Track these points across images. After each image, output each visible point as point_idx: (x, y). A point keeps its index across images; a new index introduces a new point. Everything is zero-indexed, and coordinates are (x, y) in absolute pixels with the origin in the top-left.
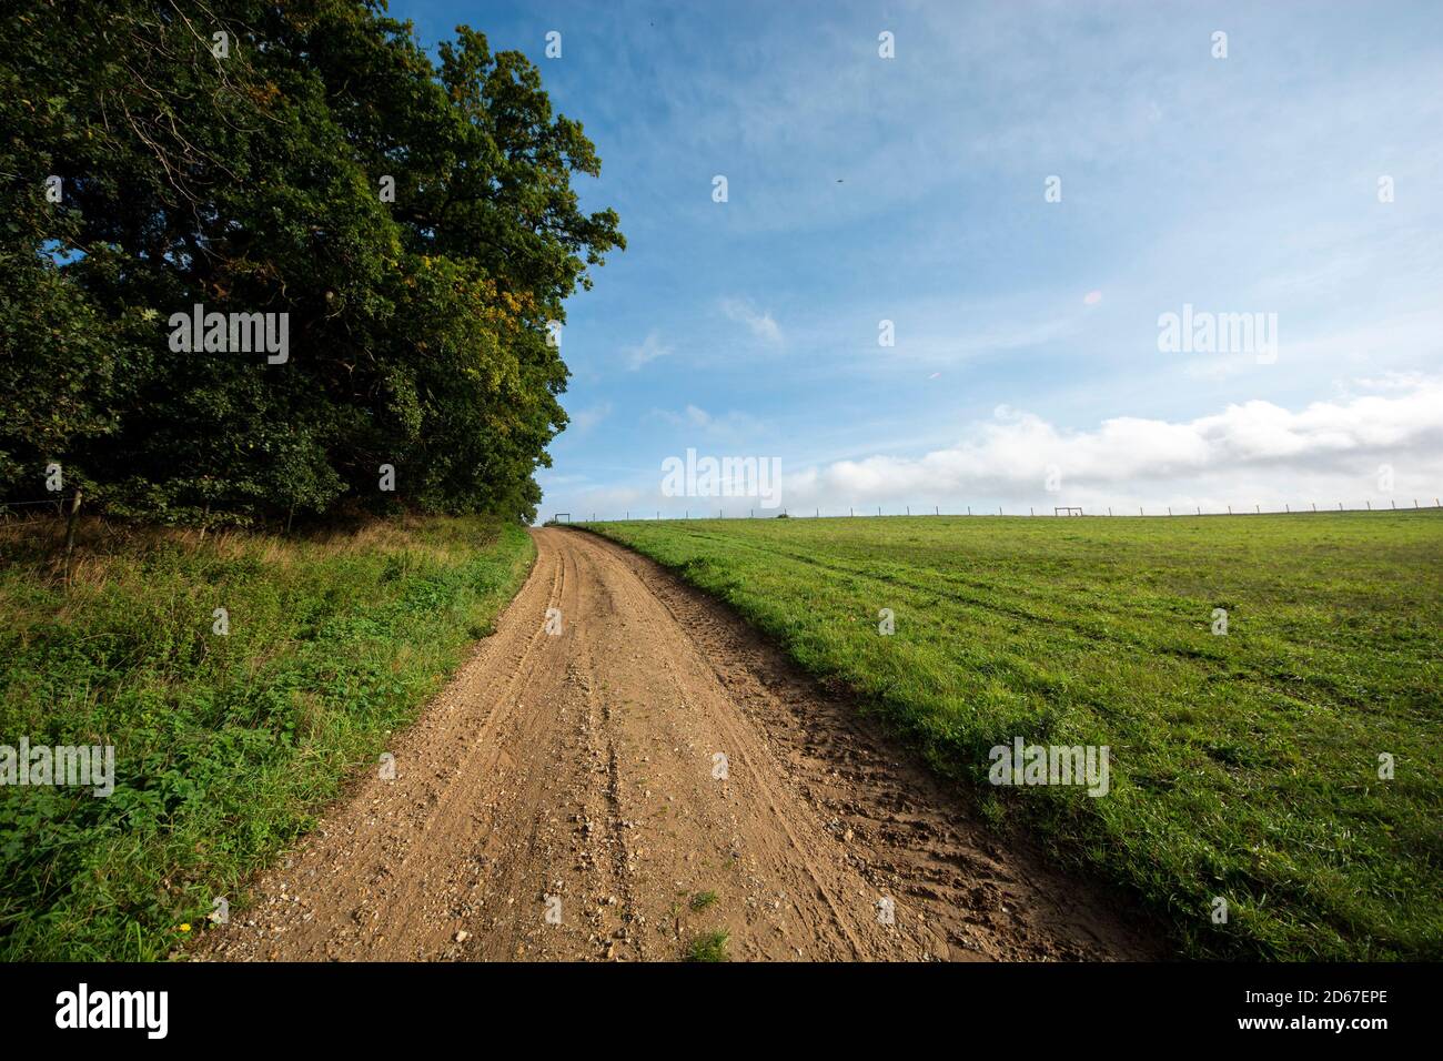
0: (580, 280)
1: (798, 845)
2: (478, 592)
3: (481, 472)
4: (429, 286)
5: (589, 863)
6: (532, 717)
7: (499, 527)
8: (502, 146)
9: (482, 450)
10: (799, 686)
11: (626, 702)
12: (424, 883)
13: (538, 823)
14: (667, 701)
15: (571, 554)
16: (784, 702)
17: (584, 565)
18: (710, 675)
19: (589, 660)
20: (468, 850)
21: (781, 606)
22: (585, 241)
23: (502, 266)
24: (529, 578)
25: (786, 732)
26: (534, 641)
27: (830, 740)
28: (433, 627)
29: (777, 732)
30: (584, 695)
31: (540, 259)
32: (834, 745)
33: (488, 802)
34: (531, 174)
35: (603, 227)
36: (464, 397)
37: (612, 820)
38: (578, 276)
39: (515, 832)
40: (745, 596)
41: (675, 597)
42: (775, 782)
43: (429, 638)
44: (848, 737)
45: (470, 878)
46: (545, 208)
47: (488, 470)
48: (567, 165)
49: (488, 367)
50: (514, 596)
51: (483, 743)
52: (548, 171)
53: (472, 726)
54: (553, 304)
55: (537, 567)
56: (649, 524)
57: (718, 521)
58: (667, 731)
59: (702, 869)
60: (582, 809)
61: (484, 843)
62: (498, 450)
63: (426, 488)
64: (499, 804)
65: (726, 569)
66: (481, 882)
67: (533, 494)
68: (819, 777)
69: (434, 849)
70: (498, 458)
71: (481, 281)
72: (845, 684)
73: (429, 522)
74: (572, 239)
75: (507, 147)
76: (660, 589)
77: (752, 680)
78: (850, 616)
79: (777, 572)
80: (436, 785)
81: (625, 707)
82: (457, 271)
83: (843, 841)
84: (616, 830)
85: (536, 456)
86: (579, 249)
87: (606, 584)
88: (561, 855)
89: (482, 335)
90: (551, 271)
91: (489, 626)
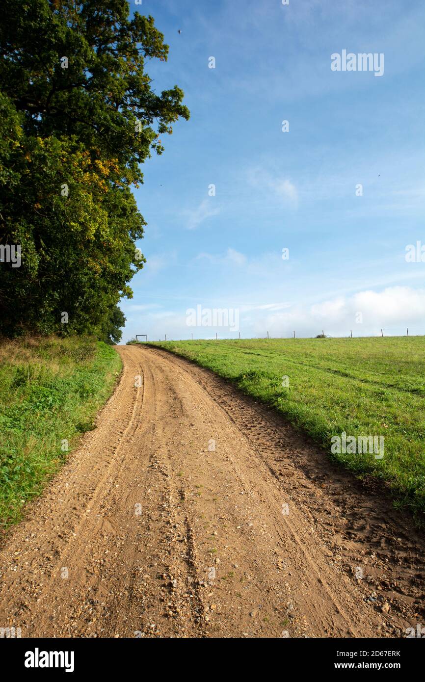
0: (153, 146)
1: (342, 612)
2: (82, 396)
3: (80, 303)
4: (43, 160)
5: (175, 612)
6: (126, 494)
7: (94, 345)
8: (91, 42)
9: (81, 285)
10: (339, 481)
11: (197, 487)
12: (53, 618)
13: (134, 577)
14: (229, 488)
15: (149, 367)
16: (327, 494)
17: (159, 376)
18: (263, 468)
19: (167, 452)
20: (84, 594)
21: (322, 412)
22: (156, 115)
23: (93, 140)
24: (118, 385)
25: (330, 519)
26: (124, 436)
27: (368, 527)
28: (51, 422)
29: (321, 517)
30: (164, 480)
31: (123, 132)
32: (372, 532)
33: (96, 559)
34: (115, 63)
35: (171, 102)
36: (67, 245)
37: (191, 580)
38: (152, 143)
39: (118, 583)
40: (291, 404)
41: (232, 404)
42: (322, 559)
43: (49, 432)
44: (384, 526)
45: (86, 616)
46: (126, 90)
47: (85, 302)
48: (142, 53)
49: (86, 220)
50: (108, 400)
51: (90, 512)
52: (128, 60)
53: (83, 500)
54: (133, 168)
55: (123, 377)
56: (209, 343)
57: (266, 340)
58: (231, 511)
59: (263, 624)
60: (167, 569)
61: (95, 590)
62: (93, 286)
63: (41, 316)
64: (104, 561)
65: (274, 381)
66: (95, 620)
67: (118, 319)
68: (359, 557)
69: (59, 592)
70: (93, 292)
71: (79, 153)
72: (380, 481)
73: (44, 342)
74: (146, 114)
75: (95, 43)
76: (220, 397)
77: (299, 473)
78: (383, 423)
79: (317, 384)
80: (59, 543)
81: (197, 491)
82: (62, 146)
83: (381, 611)
84: (194, 588)
85: (121, 289)
86: (152, 122)
87: (177, 391)
88: (153, 603)
89: (80, 196)
90: (131, 141)
91: (91, 422)
